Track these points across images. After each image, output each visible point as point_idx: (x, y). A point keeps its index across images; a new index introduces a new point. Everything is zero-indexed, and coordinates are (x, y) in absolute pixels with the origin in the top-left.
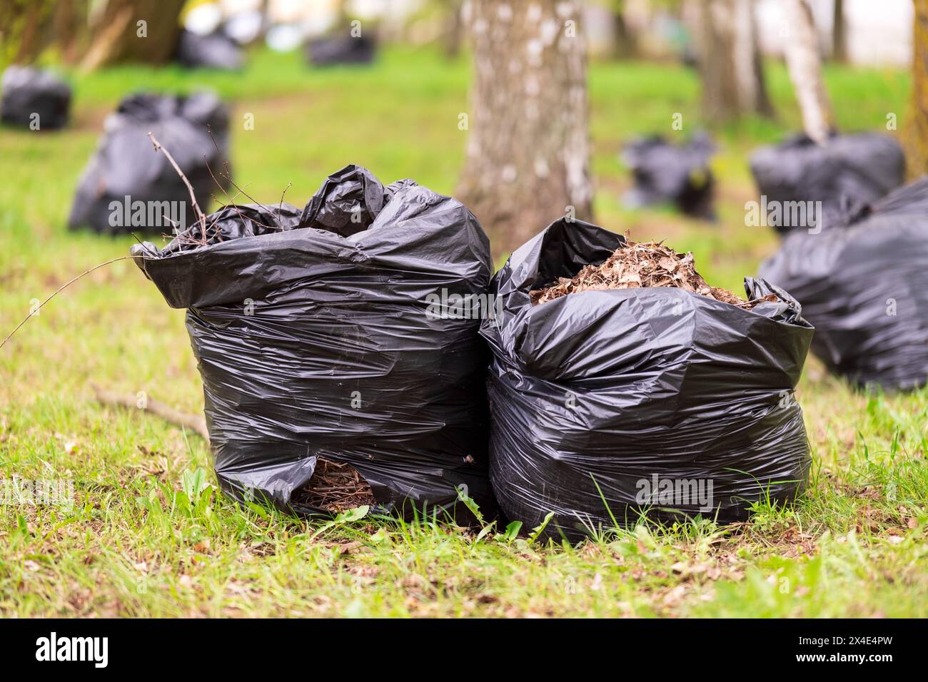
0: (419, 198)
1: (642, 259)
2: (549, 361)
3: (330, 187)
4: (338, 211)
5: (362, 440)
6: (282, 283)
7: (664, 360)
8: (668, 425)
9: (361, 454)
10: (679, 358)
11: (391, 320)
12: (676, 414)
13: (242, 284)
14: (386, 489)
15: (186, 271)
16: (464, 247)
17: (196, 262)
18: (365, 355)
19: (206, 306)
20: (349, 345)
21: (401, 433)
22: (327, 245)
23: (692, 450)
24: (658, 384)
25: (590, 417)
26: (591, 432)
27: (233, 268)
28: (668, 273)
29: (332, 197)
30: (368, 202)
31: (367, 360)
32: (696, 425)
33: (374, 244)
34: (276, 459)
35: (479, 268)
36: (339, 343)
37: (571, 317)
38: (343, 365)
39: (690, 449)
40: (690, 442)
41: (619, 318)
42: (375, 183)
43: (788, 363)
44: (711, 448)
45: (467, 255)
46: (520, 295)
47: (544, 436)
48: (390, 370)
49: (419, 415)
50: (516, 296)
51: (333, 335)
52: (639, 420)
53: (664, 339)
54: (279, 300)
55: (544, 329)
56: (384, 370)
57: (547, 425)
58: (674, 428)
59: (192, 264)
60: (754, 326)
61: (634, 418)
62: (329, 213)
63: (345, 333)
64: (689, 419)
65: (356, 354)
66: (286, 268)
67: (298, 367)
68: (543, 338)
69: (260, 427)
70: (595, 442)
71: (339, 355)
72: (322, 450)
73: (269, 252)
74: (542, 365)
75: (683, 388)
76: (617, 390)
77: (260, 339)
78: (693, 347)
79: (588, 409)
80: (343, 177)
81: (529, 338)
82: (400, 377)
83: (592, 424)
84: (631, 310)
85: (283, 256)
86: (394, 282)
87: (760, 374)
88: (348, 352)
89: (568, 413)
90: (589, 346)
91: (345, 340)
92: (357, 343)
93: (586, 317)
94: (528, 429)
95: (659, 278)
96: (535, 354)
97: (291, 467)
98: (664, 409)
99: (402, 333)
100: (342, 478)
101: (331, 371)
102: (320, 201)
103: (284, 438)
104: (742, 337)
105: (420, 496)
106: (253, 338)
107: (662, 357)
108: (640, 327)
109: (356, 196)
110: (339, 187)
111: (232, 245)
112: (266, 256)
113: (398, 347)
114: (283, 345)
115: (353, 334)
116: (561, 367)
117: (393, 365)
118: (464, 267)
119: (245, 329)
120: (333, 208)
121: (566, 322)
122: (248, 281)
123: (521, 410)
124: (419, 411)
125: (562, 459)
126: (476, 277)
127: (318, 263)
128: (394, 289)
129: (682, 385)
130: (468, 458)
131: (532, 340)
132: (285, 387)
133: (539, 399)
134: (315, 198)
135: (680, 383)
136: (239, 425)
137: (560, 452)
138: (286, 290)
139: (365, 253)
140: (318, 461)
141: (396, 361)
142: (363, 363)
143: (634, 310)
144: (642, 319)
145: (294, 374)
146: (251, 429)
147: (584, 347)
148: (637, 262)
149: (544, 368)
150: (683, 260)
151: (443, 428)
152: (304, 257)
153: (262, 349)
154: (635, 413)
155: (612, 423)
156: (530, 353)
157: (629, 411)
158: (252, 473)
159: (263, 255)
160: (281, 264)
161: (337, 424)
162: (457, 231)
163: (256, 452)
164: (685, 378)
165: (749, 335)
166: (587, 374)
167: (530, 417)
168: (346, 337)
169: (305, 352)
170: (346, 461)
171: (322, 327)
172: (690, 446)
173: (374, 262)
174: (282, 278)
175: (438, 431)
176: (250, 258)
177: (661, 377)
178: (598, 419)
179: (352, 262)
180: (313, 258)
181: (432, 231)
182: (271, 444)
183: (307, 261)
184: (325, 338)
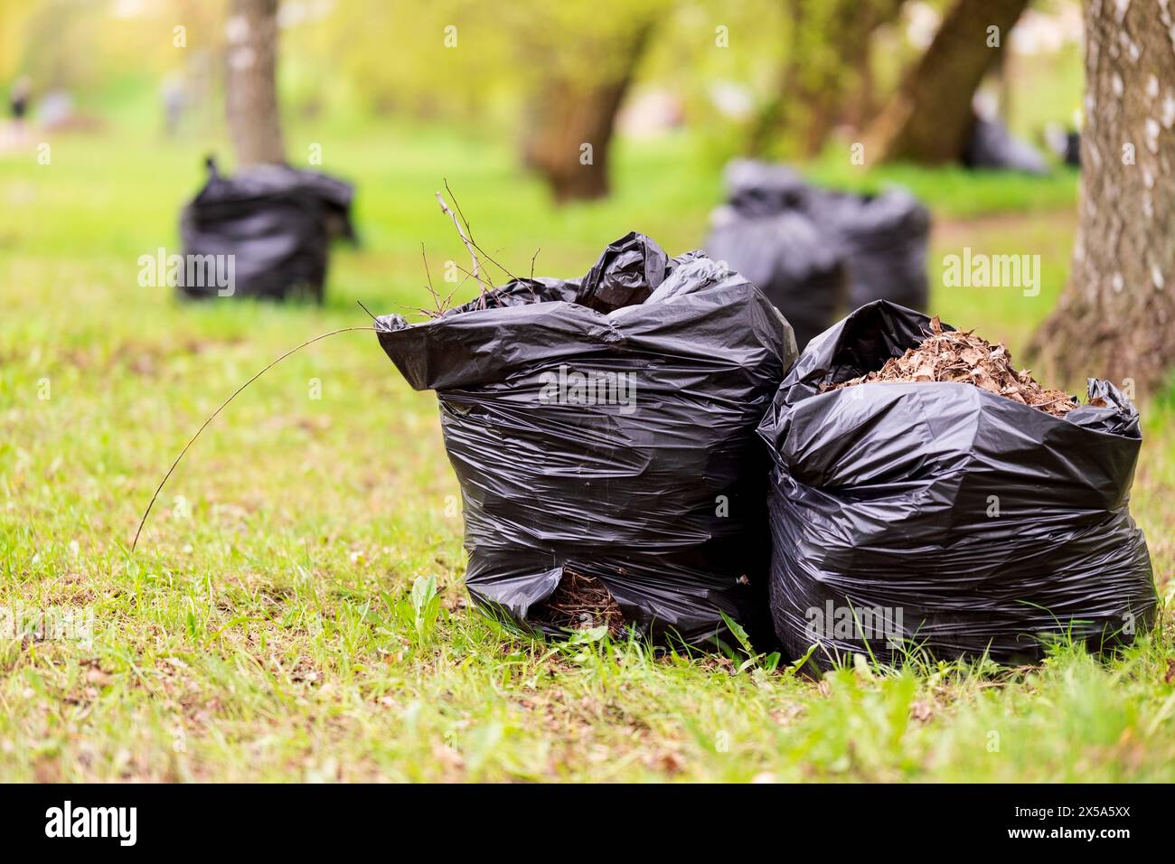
0: (700, 273)
1: (943, 349)
2: (813, 464)
3: (610, 257)
4: (617, 285)
5: (611, 551)
6: (523, 363)
7: (939, 467)
8: (941, 545)
9: (613, 567)
10: (955, 466)
11: (648, 411)
12: (950, 532)
13: (479, 363)
14: (637, 608)
15: (420, 347)
16: (746, 330)
17: (429, 336)
18: (616, 451)
19: (445, 389)
20: (598, 439)
21: (657, 545)
22: (576, 322)
23: (974, 576)
24: (928, 494)
25: (854, 531)
26: (854, 549)
27: (470, 345)
28: (969, 368)
29: (611, 269)
30: (648, 276)
31: (617, 457)
32: (977, 546)
33: (631, 322)
34: (522, 570)
35: (764, 356)
36: (587, 436)
37: (842, 414)
38: (592, 462)
39: (970, 575)
40: (970, 566)
41: (896, 417)
42: (656, 254)
43: (1100, 479)
44: (997, 575)
45: (748, 340)
46: (802, 388)
47: (808, 553)
48: (642, 470)
49: (678, 524)
50: (799, 388)
51: (580, 426)
52: (908, 536)
53: (941, 443)
54: (520, 383)
55: (811, 427)
56: (636, 469)
57: (812, 540)
58: (950, 548)
59: (425, 339)
60: (1053, 431)
61: (901, 534)
62: (607, 287)
63: (594, 424)
64: (968, 539)
65: (606, 449)
66: (528, 346)
67: (543, 462)
68: (809, 436)
69: (506, 532)
70: (860, 562)
71: (586, 449)
72: (569, 561)
73: (509, 327)
74: (807, 469)
75: (958, 501)
76: (886, 501)
77: (502, 428)
78: (972, 453)
79: (851, 522)
80: (625, 246)
81: (791, 436)
82: (655, 479)
83: (856, 540)
84: (909, 408)
85: (525, 333)
86: (655, 368)
87: (1062, 489)
88: (597, 447)
89: (833, 527)
90: (861, 448)
91: (593, 432)
92: (607, 437)
93: (858, 415)
94: (794, 544)
95: (957, 373)
96: (798, 455)
97: (536, 579)
98: (936, 525)
99: (661, 427)
100: (595, 595)
101: (578, 469)
102: (599, 274)
103: (529, 545)
104: (1036, 444)
105: (678, 619)
106: (495, 427)
107: (936, 463)
108: (917, 427)
109: (636, 268)
110: (621, 257)
111: (468, 318)
112: (505, 331)
113: (654, 444)
114: (526, 436)
115: (602, 426)
116: (828, 472)
117: (647, 464)
118: (745, 354)
119: (486, 417)
120: (612, 281)
121: (836, 419)
122: (486, 360)
123: (791, 523)
124: (678, 520)
125: (825, 581)
126: (758, 366)
127: (565, 342)
128: (653, 375)
129: (957, 497)
130: (742, 578)
131: (795, 439)
132: (528, 484)
133: (808, 510)
134: (593, 269)
135: (954, 495)
136: (487, 530)
137: (823, 572)
138: (528, 372)
139: (619, 332)
140: (564, 574)
141: (650, 459)
142: (613, 460)
143: (913, 407)
144: (921, 418)
145: (537, 470)
146: (497, 533)
147: (855, 449)
148: (937, 352)
149: (808, 472)
150: (993, 353)
151: (708, 540)
152: (549, 334)
153: (505, 440)
154: (902, 528)
155: (877, 540)
156: (793, 454)
157: (895, 525)
158: (497, 586)
159: (503, 330)
160: (521, 341)
161: (585, 530)
162: (738, 312)
163: (502, 561)
164: (961, 490)
165: (1045, 442)
166: (857, 482)
167: (798, 530)
168: (595, 429)
169: (548, 445)
170: (595, 575)
171: (568, 417)
172: (970, 571)
173: (630, 343)
174: (523, 357)
175: (703, 545)
176: (488, 334)
177: (933, 487)
178: (863, 534)
179: (603, 342)
180: (560, 336)
181: (706, 310)
182: (516, 551)
183: (552, 339)
184: (570, 429)
